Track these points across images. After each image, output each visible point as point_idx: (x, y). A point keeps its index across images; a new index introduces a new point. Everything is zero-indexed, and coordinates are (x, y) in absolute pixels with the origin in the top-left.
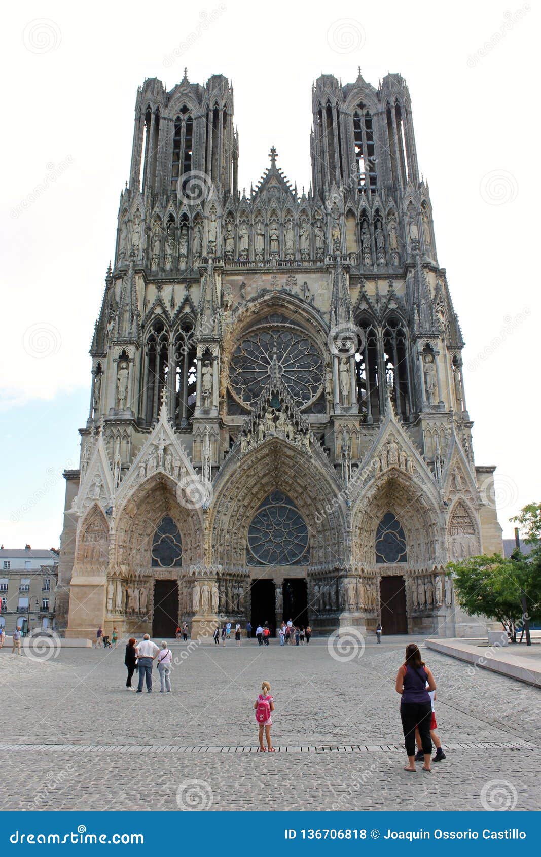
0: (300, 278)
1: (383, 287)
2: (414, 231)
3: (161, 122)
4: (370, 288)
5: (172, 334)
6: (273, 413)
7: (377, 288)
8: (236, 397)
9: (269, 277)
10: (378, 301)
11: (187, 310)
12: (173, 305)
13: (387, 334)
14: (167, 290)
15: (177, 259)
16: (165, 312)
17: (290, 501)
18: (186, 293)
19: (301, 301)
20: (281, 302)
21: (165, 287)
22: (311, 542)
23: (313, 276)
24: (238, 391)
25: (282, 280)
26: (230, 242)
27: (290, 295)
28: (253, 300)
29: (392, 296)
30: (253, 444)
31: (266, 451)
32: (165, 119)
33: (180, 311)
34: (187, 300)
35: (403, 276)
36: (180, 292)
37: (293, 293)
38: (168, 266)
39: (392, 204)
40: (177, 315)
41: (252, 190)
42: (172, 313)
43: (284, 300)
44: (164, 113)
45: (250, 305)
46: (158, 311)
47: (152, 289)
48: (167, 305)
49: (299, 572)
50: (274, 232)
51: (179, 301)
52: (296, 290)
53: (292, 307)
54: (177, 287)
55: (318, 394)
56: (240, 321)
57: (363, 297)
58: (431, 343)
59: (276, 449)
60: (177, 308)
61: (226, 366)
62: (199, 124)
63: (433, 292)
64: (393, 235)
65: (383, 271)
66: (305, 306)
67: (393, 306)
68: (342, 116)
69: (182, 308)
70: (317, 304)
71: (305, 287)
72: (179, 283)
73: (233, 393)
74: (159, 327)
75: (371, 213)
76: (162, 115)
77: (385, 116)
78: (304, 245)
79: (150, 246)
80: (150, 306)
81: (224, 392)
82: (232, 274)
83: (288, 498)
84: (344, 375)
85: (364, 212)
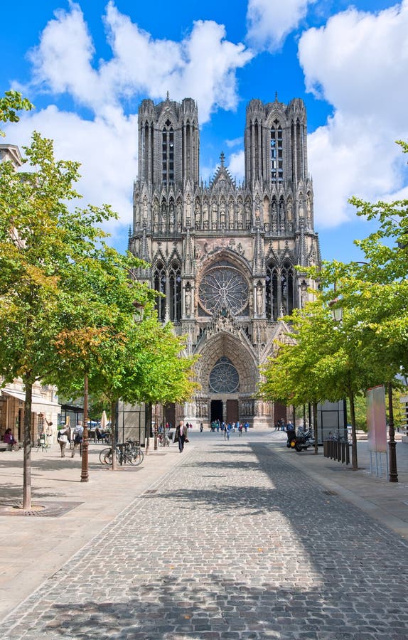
0: (237, 241)
1: (282, 244)
2: (301, 212)
3: (155, 132)
4: (275, 245)
5: (167, 271)
6: (223, 318)
7: (279, 245)
8: (202, 307)
9: (220, 240)
10: (279, 253)
11: (175, 257)
12: (167, 254)
13: (283, 272)
14: (164, 244)
15: (168, 225)
16: (163, 258)
17: (230, 362)
18: (174, 247)
19: (238, 254)
20: (226, 255)
21: (163, 243)
22: (241, 382)
23: (245, 239)
24: (204, 303)
25: (227, 241)
26: (198, 216)
27: (232, 251)
28: (212, 253)
29: (287, 250)
30: (213, 335)
31: (219, 337)
32: (157, 130)
33: (171, 258)
34: (175, 251)
35: (294, 238)
36: (171, 246)
37: (233, 249)
38: (164, 230)
39: (290, 192)
40: (170, 260)
41: (210, 182)
42: (167, 259)
43: (228, 253)
44: (157, 126)
45: (210, 256)
46: (159, 257)
47: (155, 244)
48: (164, 254)
49: (235, 396)
50: (222, 209)
51: (170, 251)
52: (234, 247)
53: (232, 258)
54: (169, 243)
55: (245, 306)
56: (204, 265)
57: (271, 251)
58: (306, 280)
59: (224, 337)
60: (170, 256)
61: (197, 290)
62: (178, 134)
63: (309, 249)
64: (290, 213)
65: (283, 235)
66: (240, 257)
67: (287, 256)
68: (264, 130)
69: (172, 256)
70: (246, 256)
71: (240, 246)
72: (170, 241)
73: (201, 304)
74: (160, 266)
75: (278, 198)
76: (155, 128)
77: (290, 130)
78: (240, 218)
79: (153, 218)
80: (155, 254)
81: (197, 305)
82: (200, 238)
83: (229, 360)
84: (259, 297)
85: (274, 197)
